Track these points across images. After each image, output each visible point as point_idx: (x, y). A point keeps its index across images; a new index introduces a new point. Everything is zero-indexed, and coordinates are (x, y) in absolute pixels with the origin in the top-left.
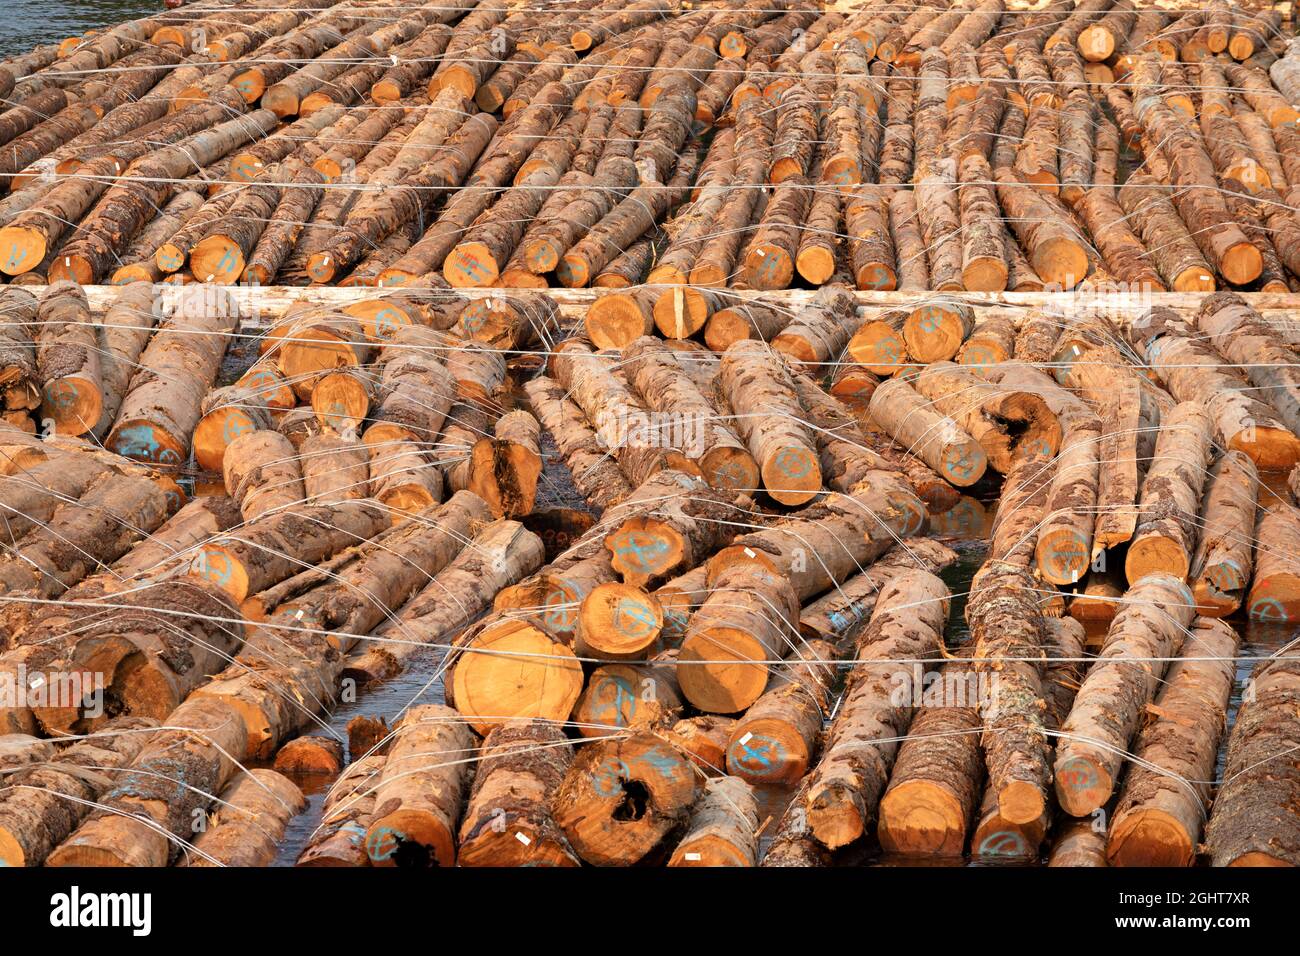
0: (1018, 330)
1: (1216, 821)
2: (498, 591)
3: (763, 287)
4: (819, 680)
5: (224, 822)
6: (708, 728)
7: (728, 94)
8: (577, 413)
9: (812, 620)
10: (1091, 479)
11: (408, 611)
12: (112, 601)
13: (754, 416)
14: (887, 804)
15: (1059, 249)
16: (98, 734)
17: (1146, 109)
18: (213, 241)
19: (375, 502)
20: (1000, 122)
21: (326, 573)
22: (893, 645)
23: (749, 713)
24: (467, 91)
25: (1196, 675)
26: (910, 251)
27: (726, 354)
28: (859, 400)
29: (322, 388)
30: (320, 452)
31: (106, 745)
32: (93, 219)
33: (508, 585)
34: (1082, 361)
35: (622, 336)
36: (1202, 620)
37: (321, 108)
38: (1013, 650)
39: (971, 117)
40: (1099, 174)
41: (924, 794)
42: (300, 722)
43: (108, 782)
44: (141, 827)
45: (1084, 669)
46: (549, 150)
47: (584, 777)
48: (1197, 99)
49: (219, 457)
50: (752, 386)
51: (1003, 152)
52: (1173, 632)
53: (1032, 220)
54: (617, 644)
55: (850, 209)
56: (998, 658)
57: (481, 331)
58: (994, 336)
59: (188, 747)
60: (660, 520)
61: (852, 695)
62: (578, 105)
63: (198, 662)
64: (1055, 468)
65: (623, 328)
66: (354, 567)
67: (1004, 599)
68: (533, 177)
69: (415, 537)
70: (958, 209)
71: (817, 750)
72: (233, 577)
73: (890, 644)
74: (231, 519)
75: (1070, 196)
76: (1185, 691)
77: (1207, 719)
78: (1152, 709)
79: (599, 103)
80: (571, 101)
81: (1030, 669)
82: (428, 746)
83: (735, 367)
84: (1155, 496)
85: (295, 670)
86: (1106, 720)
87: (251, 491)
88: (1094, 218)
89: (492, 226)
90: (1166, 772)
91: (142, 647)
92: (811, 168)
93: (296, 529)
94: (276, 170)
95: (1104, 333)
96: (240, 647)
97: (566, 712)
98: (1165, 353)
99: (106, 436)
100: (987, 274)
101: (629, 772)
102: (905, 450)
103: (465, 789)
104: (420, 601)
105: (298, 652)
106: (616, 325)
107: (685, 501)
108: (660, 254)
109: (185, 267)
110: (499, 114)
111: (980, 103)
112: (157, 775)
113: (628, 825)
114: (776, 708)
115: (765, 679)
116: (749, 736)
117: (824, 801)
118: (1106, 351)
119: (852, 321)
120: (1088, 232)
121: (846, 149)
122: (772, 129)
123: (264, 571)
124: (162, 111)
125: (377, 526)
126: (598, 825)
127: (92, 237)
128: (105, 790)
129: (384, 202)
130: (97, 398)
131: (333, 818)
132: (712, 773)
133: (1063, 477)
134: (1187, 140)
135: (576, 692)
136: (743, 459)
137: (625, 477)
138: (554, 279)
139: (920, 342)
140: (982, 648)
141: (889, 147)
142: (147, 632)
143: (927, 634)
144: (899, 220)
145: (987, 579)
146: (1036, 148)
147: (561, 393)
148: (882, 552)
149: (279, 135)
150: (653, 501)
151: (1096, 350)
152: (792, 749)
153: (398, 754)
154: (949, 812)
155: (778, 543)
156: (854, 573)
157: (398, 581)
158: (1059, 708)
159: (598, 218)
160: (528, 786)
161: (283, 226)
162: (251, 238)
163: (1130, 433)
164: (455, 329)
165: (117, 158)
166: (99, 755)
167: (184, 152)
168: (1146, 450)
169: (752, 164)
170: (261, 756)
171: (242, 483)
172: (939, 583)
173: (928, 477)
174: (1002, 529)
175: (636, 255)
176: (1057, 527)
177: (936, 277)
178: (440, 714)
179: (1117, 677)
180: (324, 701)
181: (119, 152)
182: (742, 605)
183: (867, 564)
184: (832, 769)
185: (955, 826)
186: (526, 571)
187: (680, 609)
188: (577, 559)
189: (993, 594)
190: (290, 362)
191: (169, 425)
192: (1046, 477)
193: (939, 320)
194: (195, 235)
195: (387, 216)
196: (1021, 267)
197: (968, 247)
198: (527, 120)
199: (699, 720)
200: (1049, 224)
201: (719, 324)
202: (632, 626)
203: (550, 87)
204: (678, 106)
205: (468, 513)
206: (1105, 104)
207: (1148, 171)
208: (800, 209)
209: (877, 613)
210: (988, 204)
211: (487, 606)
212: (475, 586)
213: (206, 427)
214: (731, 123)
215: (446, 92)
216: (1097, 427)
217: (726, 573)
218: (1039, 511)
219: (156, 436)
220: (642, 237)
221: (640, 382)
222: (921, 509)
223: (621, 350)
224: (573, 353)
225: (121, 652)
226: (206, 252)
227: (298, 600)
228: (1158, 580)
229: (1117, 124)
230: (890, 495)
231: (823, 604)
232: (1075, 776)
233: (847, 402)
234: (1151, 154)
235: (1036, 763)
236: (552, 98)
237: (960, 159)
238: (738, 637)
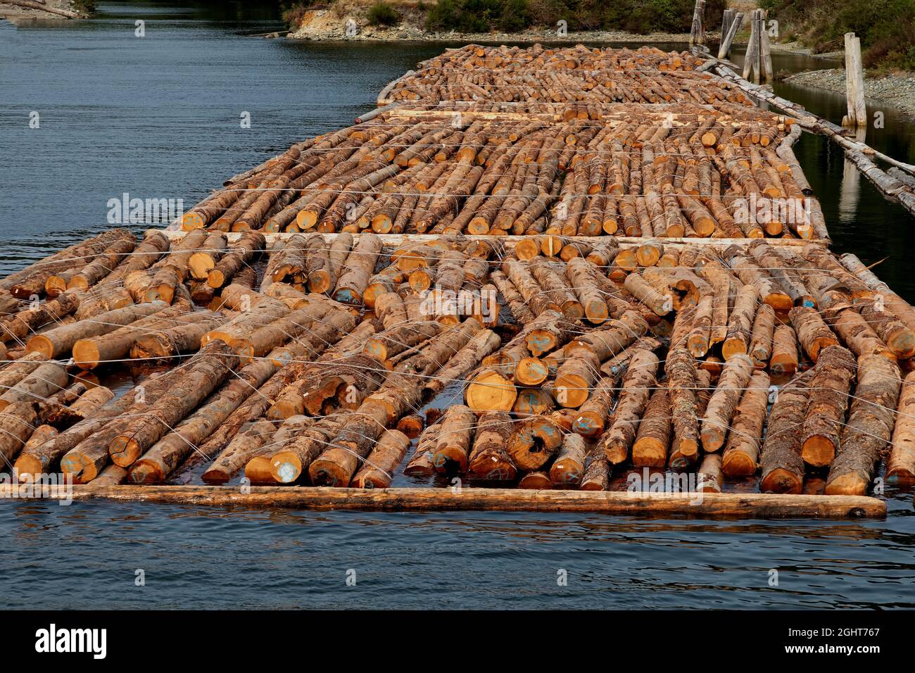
0: (681, 253)
1: (764, 454)
2: (483, 357)
3: (590, 235)
4: (608, 395)
5: (378, 451)
6: (565, 414)
7: (570, 159)
8: (512, 286)
9: (604, 368)
10: (710, 316)
11: (448, 365)
12: (336, 362)
13: (581, 288)
14: (635, 447)
15: (703, 221)
16: (330, 416)
17: (731, 165)
18: (380, 217)
19: (436, 322)
20: (675, 170)
21: (417, 350)
22: (637, 381)
23: (581, 408)
24: (471, 158)
25: (755, 394)
26: (645, 221)
27: (569, 263)
28: (620, 281)
29: (413, 276)
30: (413, 301)
31: (333, 420)
32: (333, 207)
33: (487, 355)
34: (706, 267)
35: (529, 255)
36: (756, 371)
37: (417, 164)
38: (684, 385)
39: (664, 168)
40: (714, 191)
41: (650, 443)
42: (407, 410)
43: (334, 435)
44: (347, 453)
45: (711, 393)
46: (505, 181)
47: (518, 435)
48: (750, 162)
49: (373, 302)
50: (580, 276)
51: (677, 182)
52: (745, 377)
53: (692, 210)
54: (530, 382)
55: (622, 204)
56: (678, 388)
57: (475, 253)
58: (672, 256)
59: (365, 421)
60: (546, 331)
61: (621, 402)
62: (513, 163)
63: (368, 386)
64: (696, 310)
65: (529, 252)
66: (427, 348)
67: (680, 363)
68: (499, 191)
69: (451, 336)
70: (663, 205)
71: (608, 424)
72: (380, 351)
73: (636, 381)
74: (380, 329)
75: (704, 199)
76: (750, 401)
77: (760, 413)
78: (738, 408)
79: (522, 162)
80: (511, 161)
81: (690, 392)
82: (457, 422)
83: (573, 268)
84: (734, 322)
85: (406, 389)
86: (721, 413)
87: (387, 316)
88: (714, 208)
89: (486, 211)
90: (744, 435)
91: (346, 381)
92: (605, 188)
93: (405, 333)
94: (402, 188)
95: (714, 256)
96: (385, 379)
97: (510, 408)
98: (737, 263)
99: (333, 294)
100: (677, 231)
101: (535, 433)
102: (639, 301)
103: (472, 437)
104: (452, 361)
105: (407, 382)
106: (527, 251)
107: (556, 323)
108: (550, 222)
109: (370, 227)
110: (484, 167)
111: (667, 163)
112: (353, 432)
113: (535, 454)
114: (591, 407)
115: (587, 395)
116: (581, 418)
117: (611, 445)
118: (715, 262)
119: (616, 249)
120: (712, 213)
121: (618, 181)
122: (589, 174)
123: (393, 350)
124: (356, 165)
125: (437, 332)
126: (523, 454)
127: (334, 215)
128: (333, 438)
129: (444, 201)
130: (329, 279)
131: (421, 449)
132: (566, 432)
133: (699, 314)
134: (748, 178)
135: (514, 399)
136: (578, 305)
137: (532, 312)
138: (511, 232)
139: (643, 258)
140: (672, 383)
141: (633, 180)
142: (348, 374)
143: (650, 377)
144: (639, 209)
145: (673, 355)
146: (690, 181)
147: (506, 277)
148: (631, 342)
149: (402, 174)
150: (543, 322)
151: (711, 263)
152: (598, 423)
153: (446, 424)
154: (660, 450)
155: (591, 339)
156: (621, 351)
157: (444, 353)
158: (702, 407)
159: (526, 208)
160: (496, 438)
161: (405, 211)
162: (394, 215)
163: (725, 298)
164: (465, 252)
165: (341, 183)
166: (330, 424)
167: (366, 181)
168: (731, 304)
169: (583, 187)
170: (392, 423)
171: (383, 313)
172: (654, 356)
173: (648, 312)
174: (675, 334)
175: (540, 222)
176: (696, 335)
177: (656, 232)
178: (462, 408)
179: (724, 396)
180: (417, 401)
181: (342, 181)
182: (579, 365)
183: (626, 347)
184: (615, 433)
185: (663, 456)
186: (494, 350)
187: (554, 366)
188: (514, 345)
189: (676, 361)
190: (401, 265)
191: (356, 289)
192: (693, 314)
193: (650, 250)
194: (373, 214)
195: (445, 206)
196: (689, 228)
197: (669, 220)
198: (495, 169)
199: (562, 411)
200: (699, 211)
201: (566, 251)
202: (537, 374)
203: (503, 156)
204: (552, 164)
205: (472, 326)
206: (714, 164)
207: (733, 190)
208: (602, 204)
209: (630, 368)
210: (675, 203)
211: (479, 363)
212: (474, 355)
213: (369, 291)
214: (572, 170)
215: (464, 158)
216: (712, 294)
217: (572, 352)
218: (689, 328)
219: (351, 293)
220: (541, 215)
221: (536, 274)
222: (647, 326)
223: (528, 261)
224: (511, 262)
225: (338, 383)
226: (378, 221)
227: (406, 361)
228: (739, 356)
229: (719, 171)
230: (635, 320)
231: (608, 363)
232: (709, 436)
233: (615, 282)
234: (734, 183)
235: (694, 431)
236: (504, 161)
237: (662, 185)
238: (577, 378)
